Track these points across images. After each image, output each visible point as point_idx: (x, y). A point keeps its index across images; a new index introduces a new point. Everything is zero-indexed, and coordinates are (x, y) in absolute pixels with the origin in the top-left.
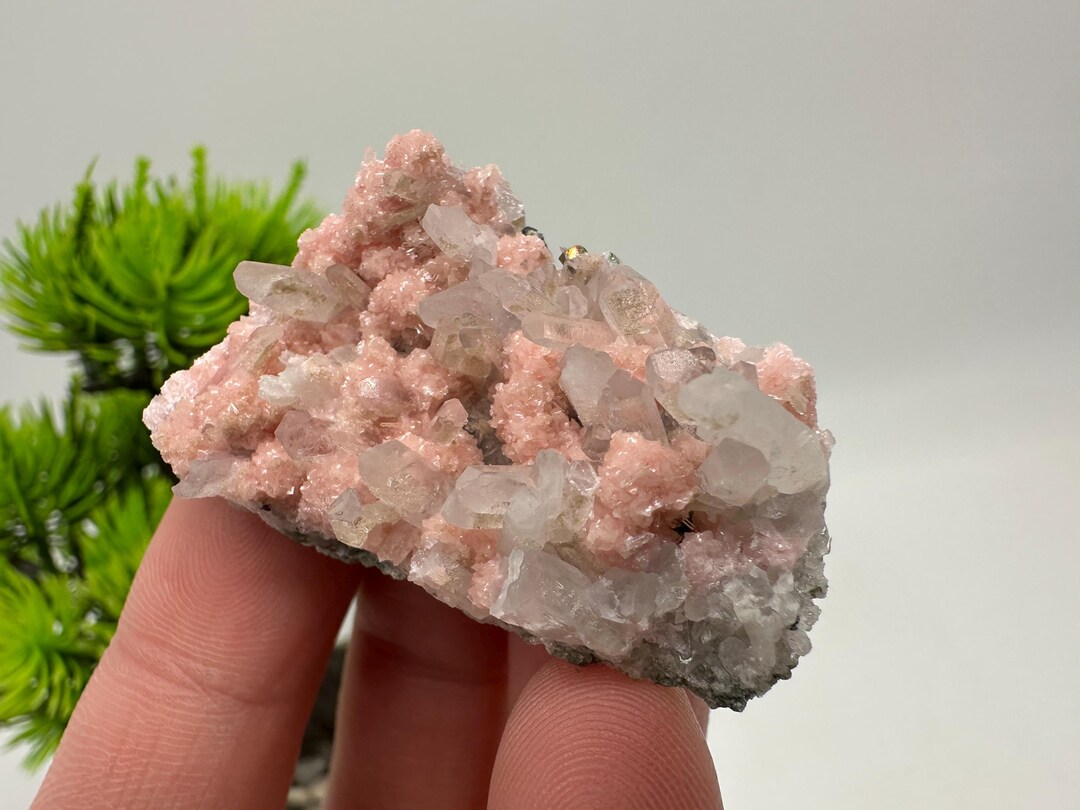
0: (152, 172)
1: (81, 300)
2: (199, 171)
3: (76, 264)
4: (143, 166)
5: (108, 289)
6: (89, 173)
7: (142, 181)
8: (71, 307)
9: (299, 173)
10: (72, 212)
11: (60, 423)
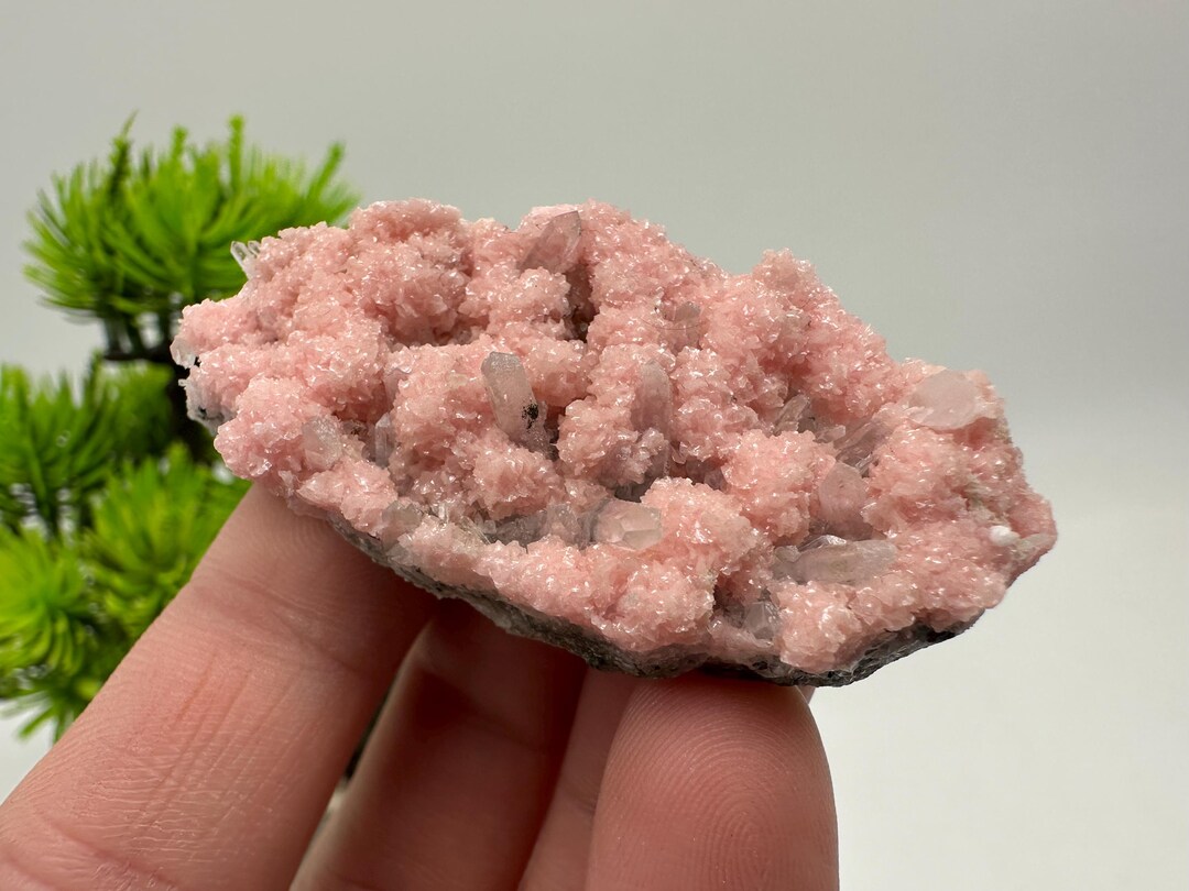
0: (187, 142)
1: (110, 251)
2: (236, 141)
3: (108, 216)
4: (180, 135)
5: (140, 242)
6: (126, 128)
7: (178, 150)
8: (100, 256)
9: (336, 155)
10: (106, 167)
11: (77, 396)
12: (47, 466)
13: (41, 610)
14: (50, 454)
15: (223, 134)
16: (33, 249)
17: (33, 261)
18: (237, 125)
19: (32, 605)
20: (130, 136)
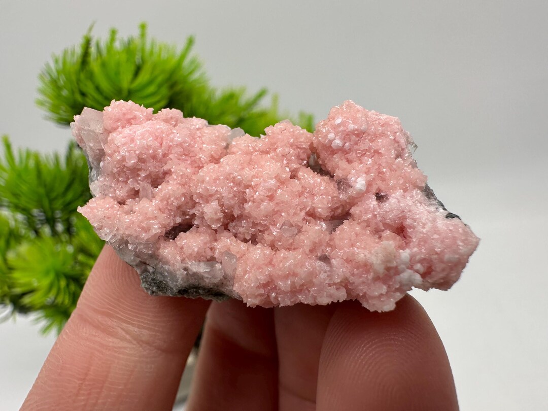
12: (51, 201)
13: (52, 276)
14: (54, 195)
15: (136, 33)
16: (42, 92)
17: (41, 97)
18: (143, 27)
19: (47, 273)
20: (92, 34)
